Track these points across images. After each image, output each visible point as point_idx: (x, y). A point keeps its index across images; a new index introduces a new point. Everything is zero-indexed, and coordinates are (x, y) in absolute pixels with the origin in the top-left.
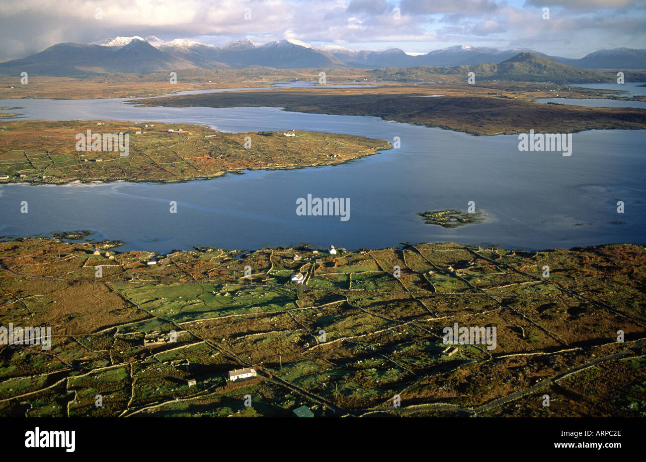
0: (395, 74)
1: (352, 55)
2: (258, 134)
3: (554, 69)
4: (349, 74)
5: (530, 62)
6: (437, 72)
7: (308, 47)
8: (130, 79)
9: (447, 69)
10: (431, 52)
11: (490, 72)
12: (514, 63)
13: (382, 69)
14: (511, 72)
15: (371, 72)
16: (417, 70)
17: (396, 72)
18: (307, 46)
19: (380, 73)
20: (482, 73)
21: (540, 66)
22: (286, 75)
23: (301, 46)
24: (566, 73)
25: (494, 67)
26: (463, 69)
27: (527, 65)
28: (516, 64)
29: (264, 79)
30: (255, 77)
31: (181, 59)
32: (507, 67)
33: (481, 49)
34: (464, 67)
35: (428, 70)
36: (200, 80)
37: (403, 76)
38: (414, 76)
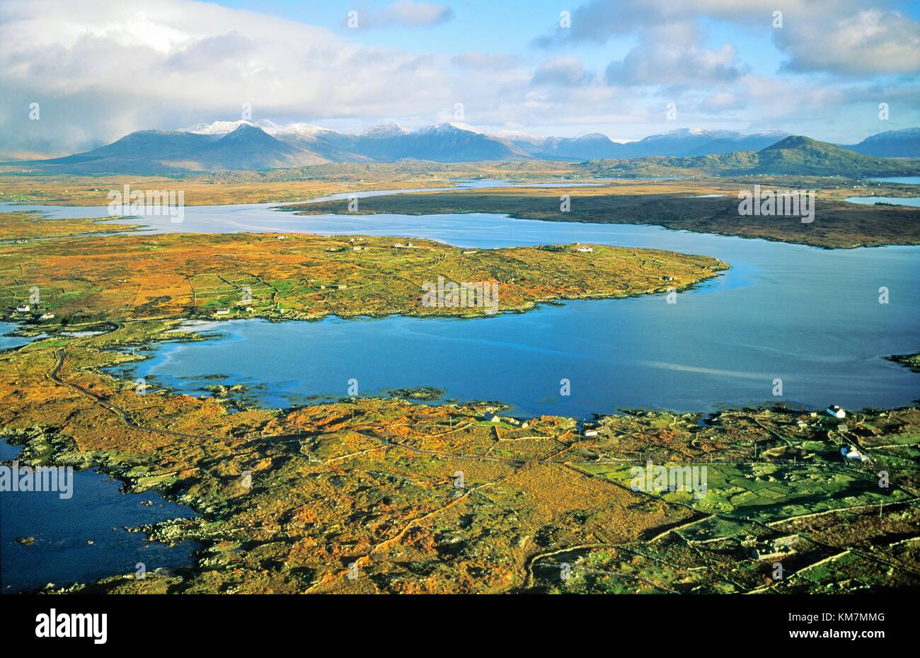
0: (614, 168)
1: (536, 144)
2: (538, 249)
3: (839, 159)
4: (549, 169)
5: (804, 149)
6: (673, 164)
7: (478, 133)
8: (247, 179)
9: (688, 160)
10: (646, 138)
11: (749, 164)
12: (782, 150)
13: (594, 161)
14: (779, 163)
15: (579, 165)
16: (644, 161)
17: (615, 165)
18: (477, 130)
19: (592, 166)
20: (738, 165)
21: (818, 154)
22: (464, 171)
23: (470, 131)
24: (857, 163)
25: (753, 156)
26: (709, 159)
27: (800, 153)
28: (785, 152)
29: (435, 176)
30: (423, 174)
31: (306, 150)
32: (772, 156)
33: (716, 132)
34: (711, 157)
35: (660, 162)
36: (347, 179)
37: (627, 170)
38: (644, 170)
